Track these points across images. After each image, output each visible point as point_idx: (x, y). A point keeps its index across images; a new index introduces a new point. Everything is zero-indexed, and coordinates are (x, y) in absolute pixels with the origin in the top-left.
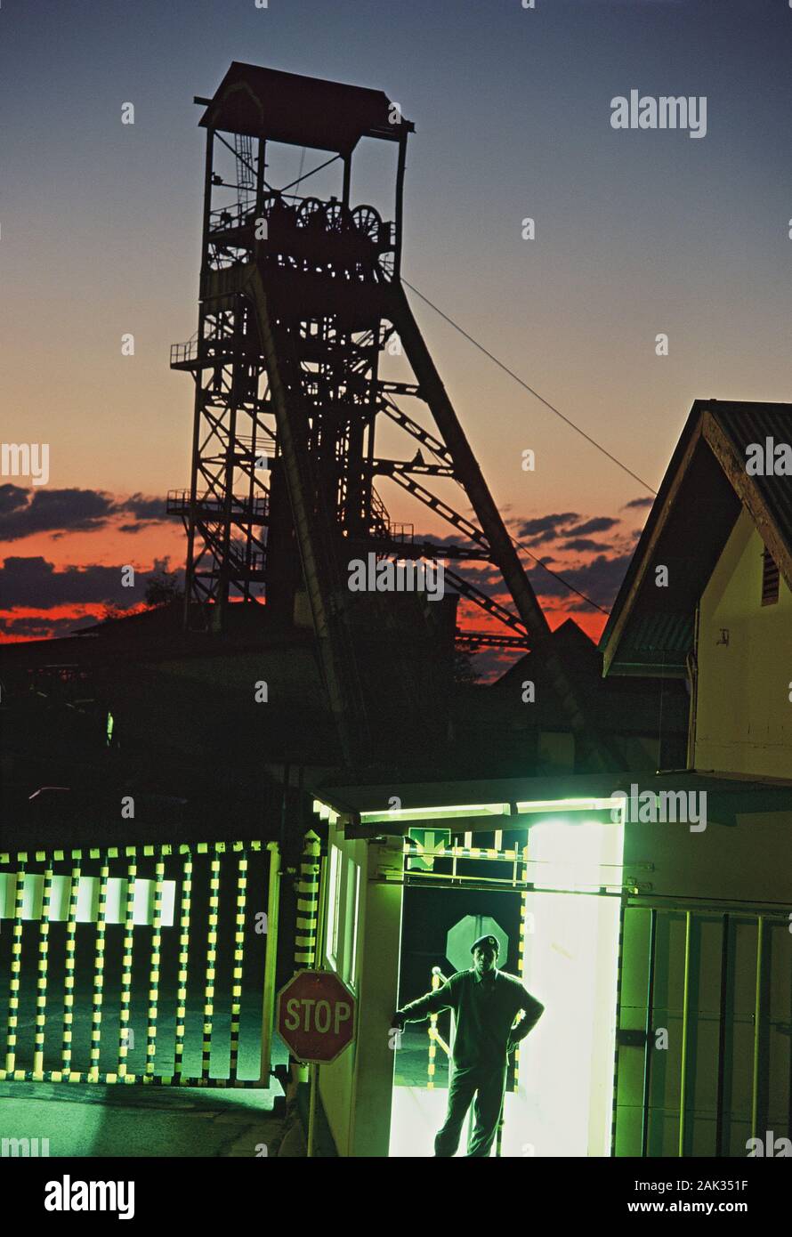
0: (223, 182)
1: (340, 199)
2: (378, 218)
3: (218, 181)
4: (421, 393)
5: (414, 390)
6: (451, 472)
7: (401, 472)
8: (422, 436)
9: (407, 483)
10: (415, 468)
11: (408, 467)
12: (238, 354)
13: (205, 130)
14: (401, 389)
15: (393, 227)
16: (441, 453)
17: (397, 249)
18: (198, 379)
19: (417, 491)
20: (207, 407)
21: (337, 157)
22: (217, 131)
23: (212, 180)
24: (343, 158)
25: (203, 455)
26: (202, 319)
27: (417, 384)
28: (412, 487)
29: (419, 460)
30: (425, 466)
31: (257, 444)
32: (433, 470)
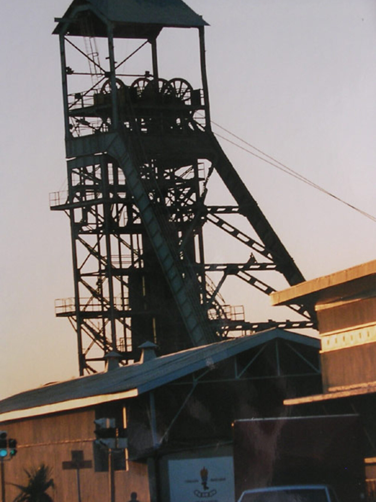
0: (74, 72)
1: (151, 73)
2: (190, 87)
3: (70, 72)
4: (242, 211)
5: (236, 210)
6: (274, 266)
7: (243, 270)
8: (250, 243)
9: (248, 278)
10: (252, 267)
11: (246, 267)
12: (106, 196)
13: (57, 36)
14: (228, 210)
15: (202, 92)
16: (264, 254)
17: (206, 108)
18: (72, 216)
19: (256, 283)
20: (80, 236)
21: (146, 43)
22: (66, 37)
23: (67, 71)
24: (150, 43)
25: (82, 272)
26: (70, 172)
27: (237, 205)
28: (252, 281)
29: (252, 260)
30: (257, 264)
31: (123, 260)
32: (263, 267)
